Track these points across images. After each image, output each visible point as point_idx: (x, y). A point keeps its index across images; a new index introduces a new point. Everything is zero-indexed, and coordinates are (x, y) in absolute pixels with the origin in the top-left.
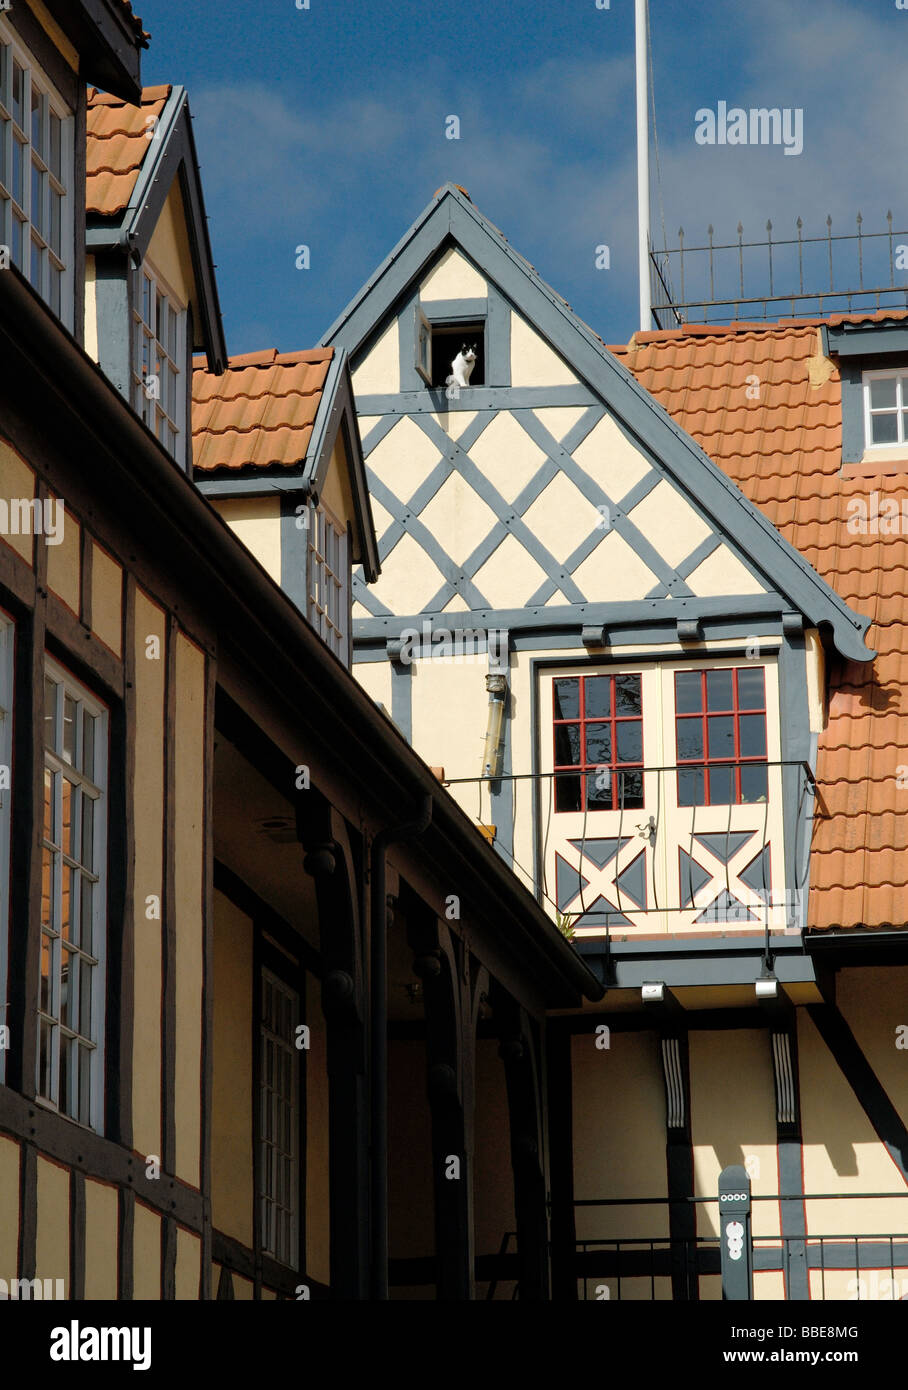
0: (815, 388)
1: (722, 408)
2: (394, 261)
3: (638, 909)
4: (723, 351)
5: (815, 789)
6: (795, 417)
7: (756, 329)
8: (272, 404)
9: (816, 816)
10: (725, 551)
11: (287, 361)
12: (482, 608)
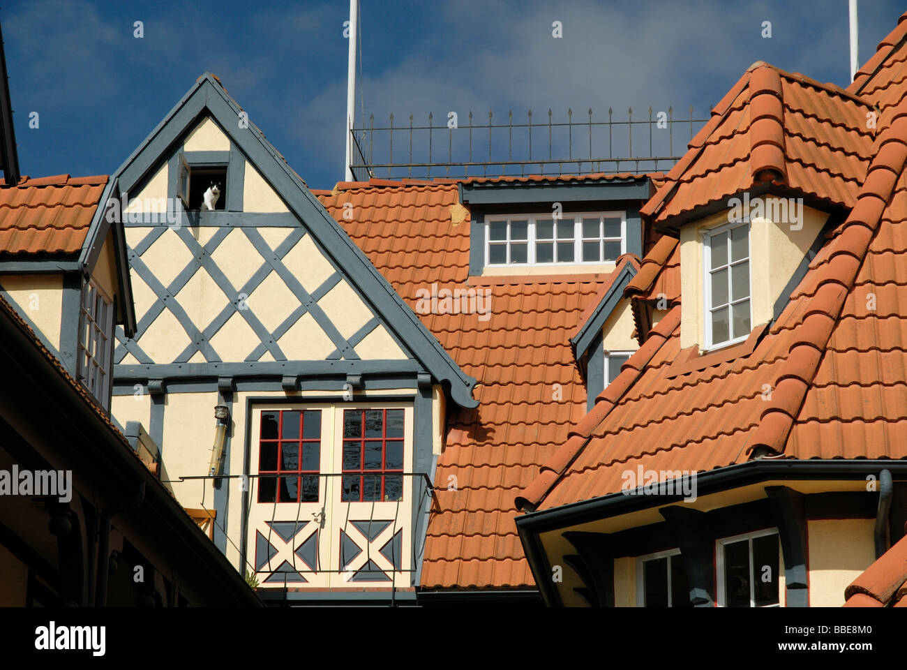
0: (454, 225)
1: (392, 235)
2: (167, 123)
3: (310, 570)
4: (395, 198)
5: (433, 493)
6: (440, 244)
7: (418, 184)
8: (62, 212)
9: (432, 511)
10: (381, 330)
11: (76, 183)
12: (215, 360)
